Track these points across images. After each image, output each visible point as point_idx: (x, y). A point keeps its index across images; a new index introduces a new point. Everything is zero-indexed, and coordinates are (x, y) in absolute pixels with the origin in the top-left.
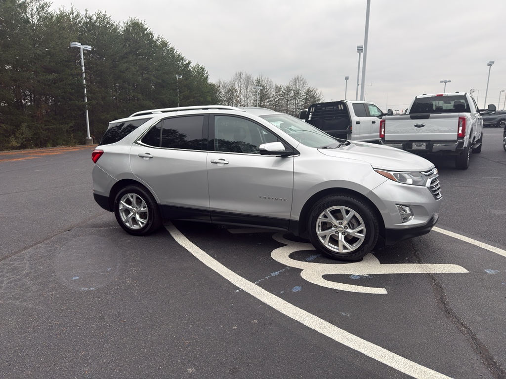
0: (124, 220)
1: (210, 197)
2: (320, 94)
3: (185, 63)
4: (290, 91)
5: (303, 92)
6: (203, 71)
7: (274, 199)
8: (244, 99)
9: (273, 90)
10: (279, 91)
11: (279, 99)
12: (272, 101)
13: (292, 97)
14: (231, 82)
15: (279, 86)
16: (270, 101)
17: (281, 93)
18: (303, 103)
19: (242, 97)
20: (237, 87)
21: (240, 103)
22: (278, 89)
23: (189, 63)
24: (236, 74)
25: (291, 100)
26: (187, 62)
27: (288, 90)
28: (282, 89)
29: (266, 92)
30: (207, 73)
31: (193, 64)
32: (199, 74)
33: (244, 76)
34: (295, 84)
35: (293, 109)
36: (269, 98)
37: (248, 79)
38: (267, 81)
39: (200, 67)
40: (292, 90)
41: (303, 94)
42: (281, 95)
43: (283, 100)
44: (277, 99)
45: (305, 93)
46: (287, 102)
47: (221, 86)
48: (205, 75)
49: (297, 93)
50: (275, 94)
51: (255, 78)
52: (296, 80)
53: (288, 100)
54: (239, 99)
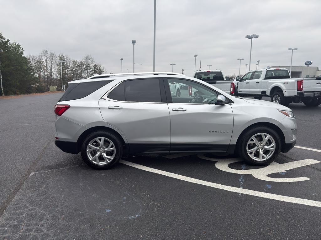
0: (91, 159)
1: (170, 134)
2: (104, 67)
3: (4, 41)
4: (83, 65)
5: (92, 66)
6: (19, 47)
7: (220, 132)
8: (49, 69)
9: (71, 63)
10: (75, 64)
11: (76, 70)
12: (71, 70)
13: (85, 68)
14: (39, 56)
15: (75, 61)
16: (70, 71)
17: (77, 65)
18: (92, 73)
19: (48, 67)
20: (44, 60)
21: (47, 71)
22: (75, 63)
23: (8, 41)
24: (43, 51)
25: (84, 71)
26: (6, 40)
27: (82, 64)
28: (78, 63)
29: (66, 64)
30: (22, 49)
31: (11, 42)
32: (15, 49)
33: (49, 53)
34: (86, 60)
35: (86, 76)
36: (69, 68)
37: (52, 55)
38: (67, 57)
39: (16, 44)
40: (84, 64)
41: (92, 67)
42: (77, 66)
43: (78, 70)
44: (74, 69)
45: (93, 67)
46: (81, 72)
47: (31, 59)
48: (21, 50)
49: (88, 66)
50: (72, 66)
51: (57, 55)
52: (87, 58)
53: (82, 70)
54: (46, 68)
